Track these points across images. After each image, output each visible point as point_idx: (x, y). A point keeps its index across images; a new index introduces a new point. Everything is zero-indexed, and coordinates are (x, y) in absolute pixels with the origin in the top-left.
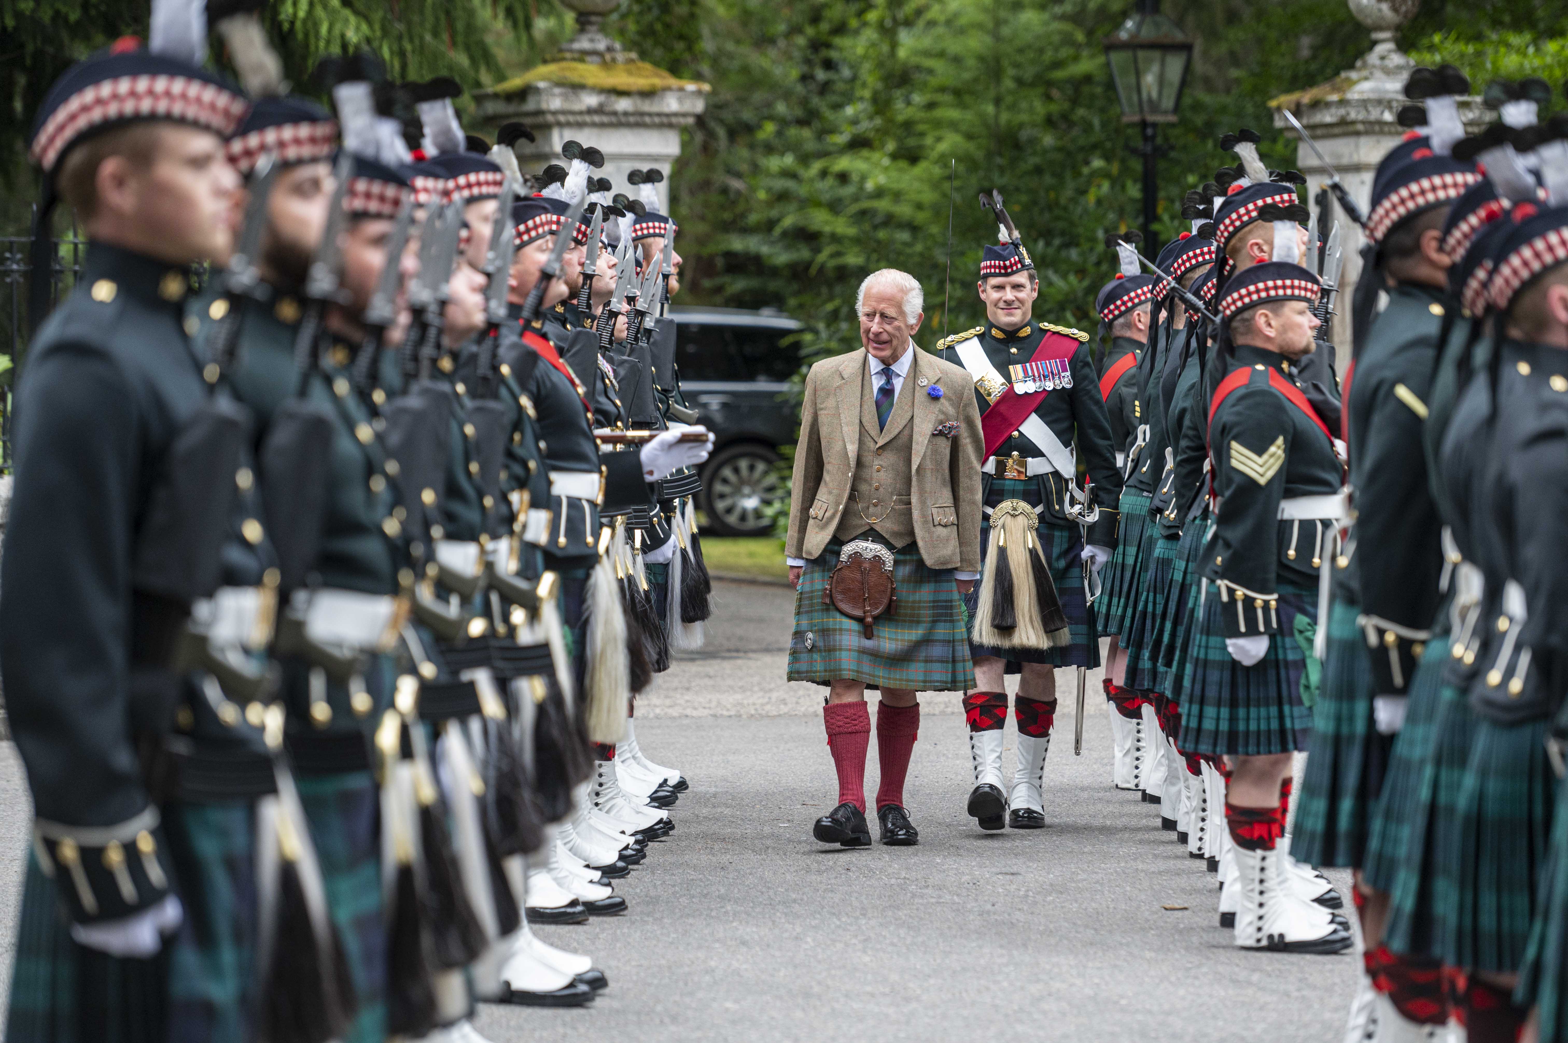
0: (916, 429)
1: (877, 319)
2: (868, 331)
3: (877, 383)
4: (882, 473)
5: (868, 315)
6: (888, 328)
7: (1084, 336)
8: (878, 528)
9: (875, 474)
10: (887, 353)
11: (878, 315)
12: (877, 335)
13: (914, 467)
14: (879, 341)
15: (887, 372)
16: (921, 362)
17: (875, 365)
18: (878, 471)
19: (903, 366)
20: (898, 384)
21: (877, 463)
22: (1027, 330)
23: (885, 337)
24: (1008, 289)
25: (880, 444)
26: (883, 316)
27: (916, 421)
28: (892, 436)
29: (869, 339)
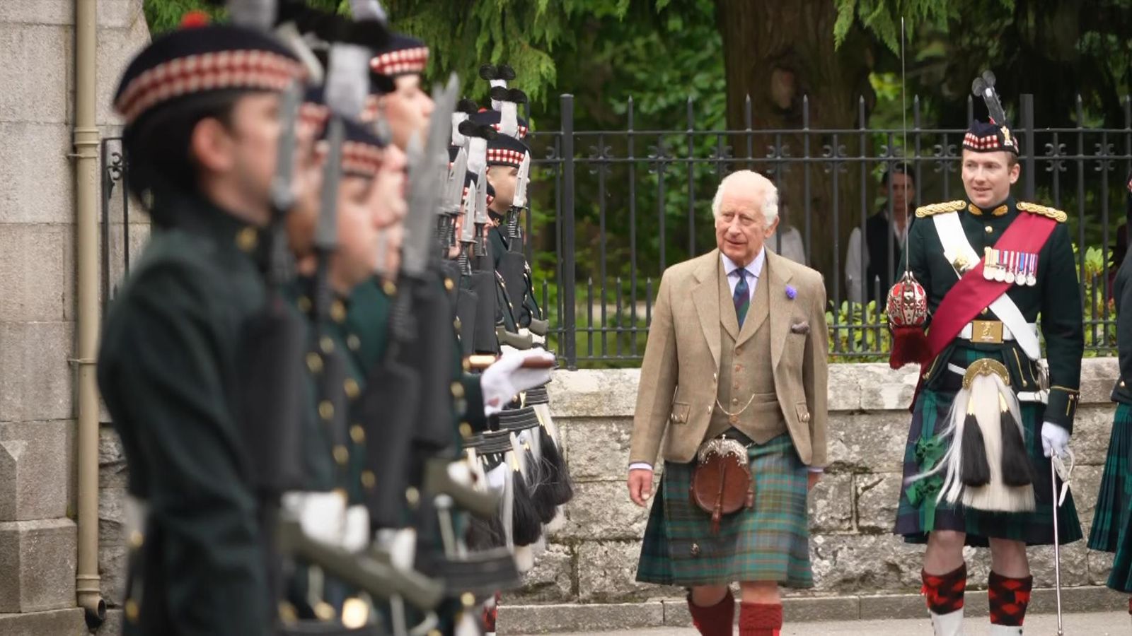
0: (773, 329)
1: (736, 218)
2: (726, 231)
3: (733, 282)
4: (741, 372)
5: (727, 215)
6: (746, 230)
7: (1061, 216)
8: (738, 427)
9: (734, 374)
10: (739, 253)
11: (736, 217)
12: (734, 236)
13: (775, 365)
14: (735, 241)
15: (740, 272)
16: (772, 263)
17: (728, 266)
18: (737, 370)
19: (756, 267)
20: (752, 284)
21: (735, 363)
22: (1005, 209)
23: (742, 238)
24: (980, 168)
25: (739, 342)
26: (742, 217)
27: (773, 320)
28: (750, 335)
29: (725, 239)
